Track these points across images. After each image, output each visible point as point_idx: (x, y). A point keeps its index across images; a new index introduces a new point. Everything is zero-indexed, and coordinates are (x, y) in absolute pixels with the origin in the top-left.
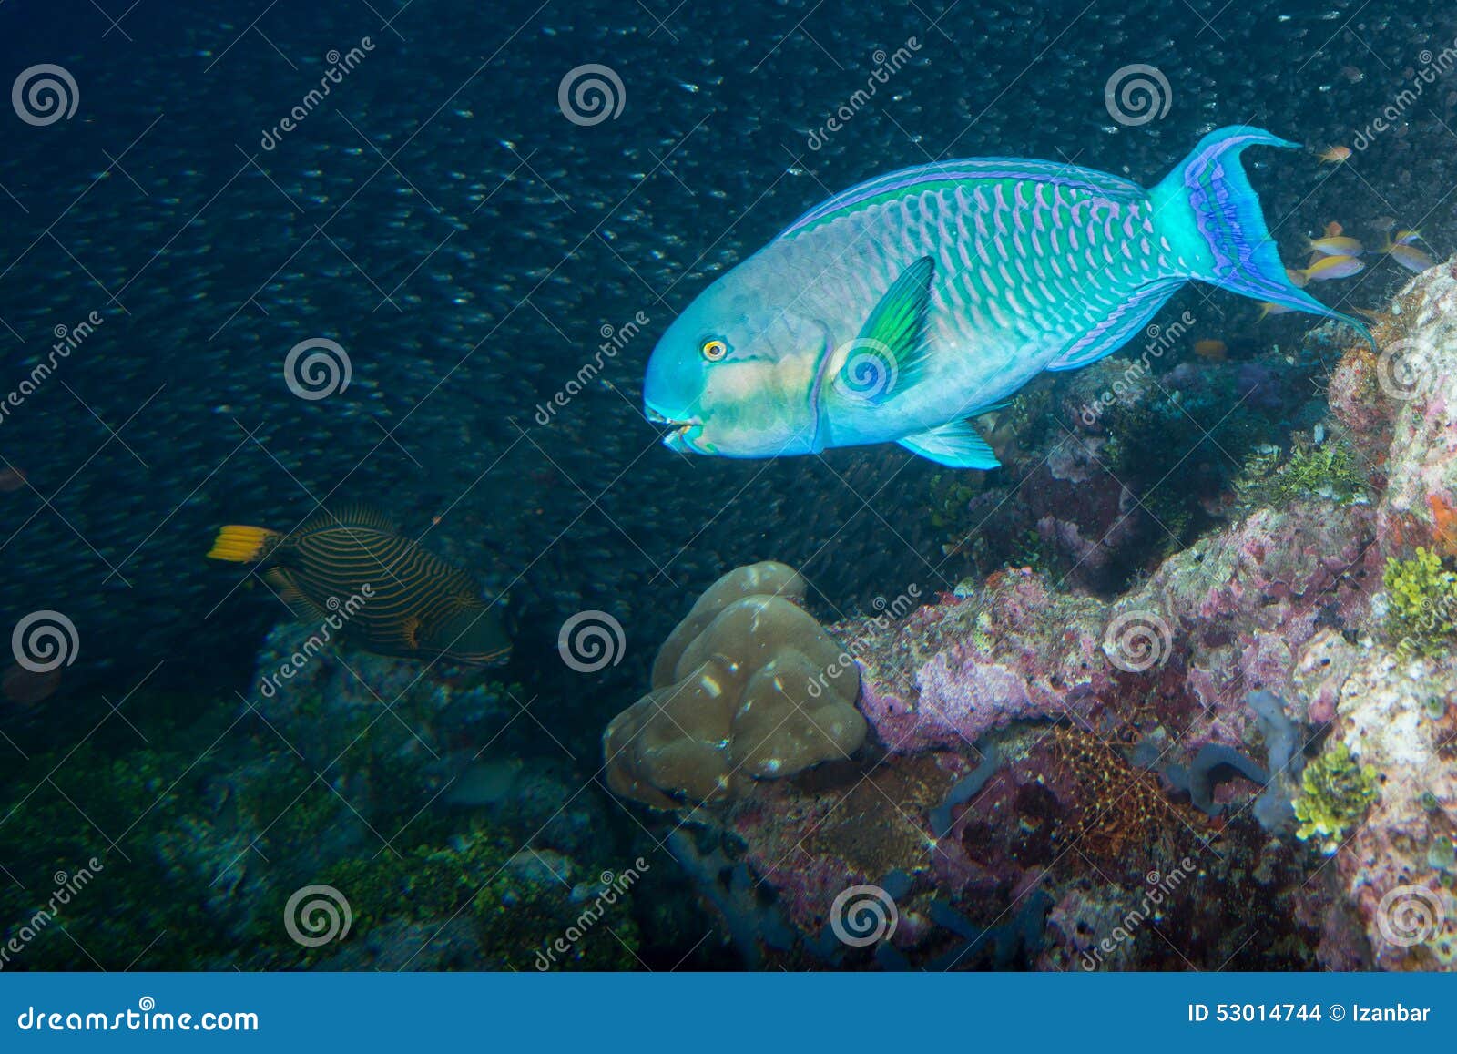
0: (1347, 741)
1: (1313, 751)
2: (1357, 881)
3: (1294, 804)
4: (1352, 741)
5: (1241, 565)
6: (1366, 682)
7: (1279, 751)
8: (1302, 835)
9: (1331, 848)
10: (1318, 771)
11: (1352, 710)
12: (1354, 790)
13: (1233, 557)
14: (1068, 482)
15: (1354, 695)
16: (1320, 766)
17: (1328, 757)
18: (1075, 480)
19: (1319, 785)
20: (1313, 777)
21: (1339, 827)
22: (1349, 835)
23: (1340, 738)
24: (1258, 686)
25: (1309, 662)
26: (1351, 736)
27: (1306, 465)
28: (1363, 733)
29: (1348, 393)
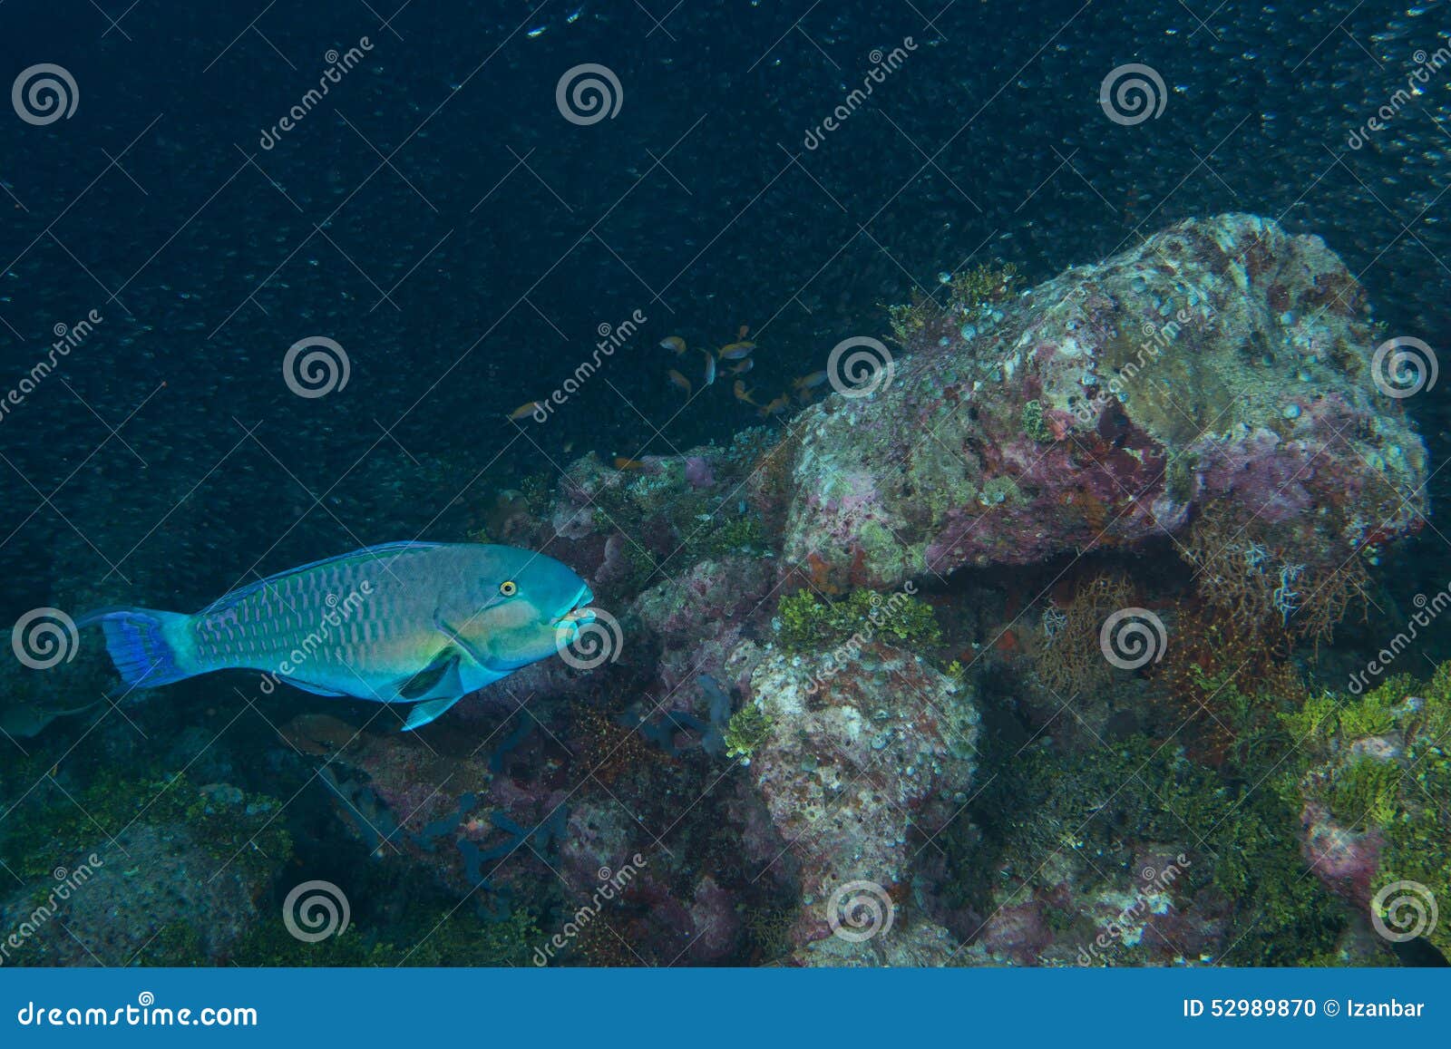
0: (756, 702)
1: (735, 709)
2: (761, 780)
3: (725, 738)
4: (758, 701)
5: (690, 597)
6: (767, 669)
7: (715, 712)
8: (730, 755)
9: (747, 761)
10: (738, 720)
11: (759, 685)
12: (759, 729)
13: (685, 592)
14: (568, 539)
15: (760, 676)
16: (740, 716)
17: (744, 712)
18: (573, 538)
19: (739, 728)
20: (735, 723)
21: (750, 750)
22: (756, 755)
23: (752, 700)
24: (703, 674)
25: (734, 658)
26: (758, 700)
27: (734, 530)
28: (765, 698)
29: (759, 488)
